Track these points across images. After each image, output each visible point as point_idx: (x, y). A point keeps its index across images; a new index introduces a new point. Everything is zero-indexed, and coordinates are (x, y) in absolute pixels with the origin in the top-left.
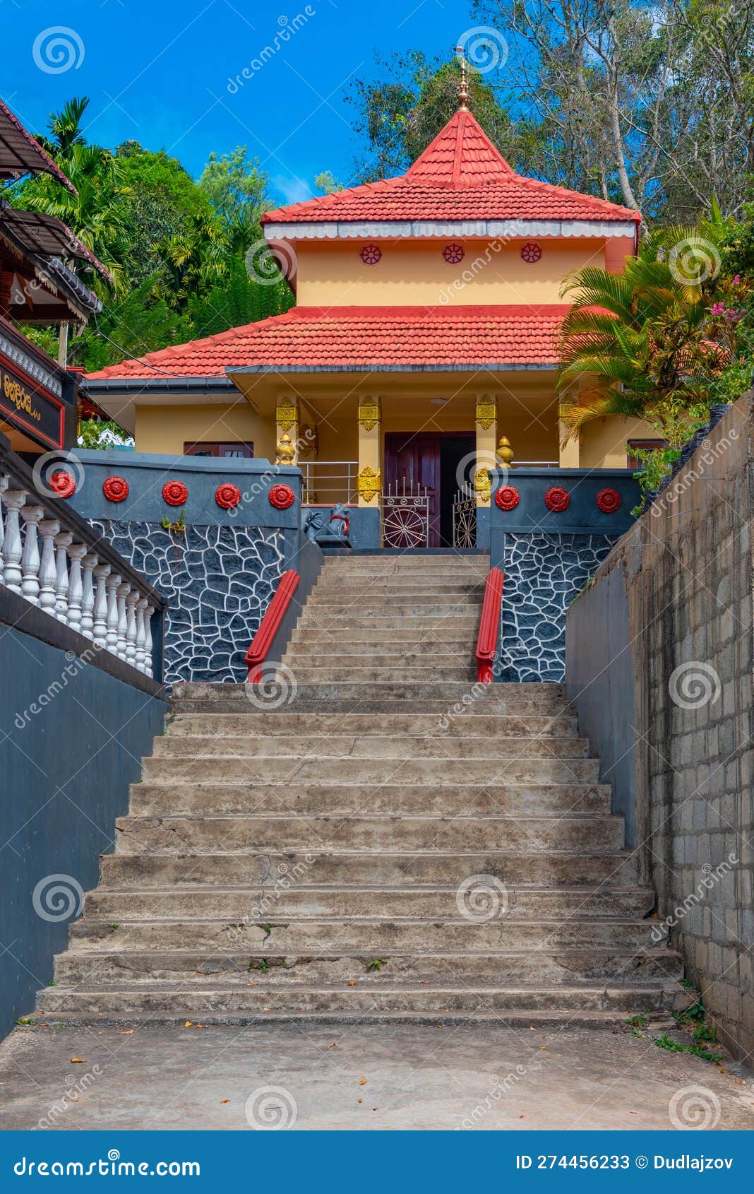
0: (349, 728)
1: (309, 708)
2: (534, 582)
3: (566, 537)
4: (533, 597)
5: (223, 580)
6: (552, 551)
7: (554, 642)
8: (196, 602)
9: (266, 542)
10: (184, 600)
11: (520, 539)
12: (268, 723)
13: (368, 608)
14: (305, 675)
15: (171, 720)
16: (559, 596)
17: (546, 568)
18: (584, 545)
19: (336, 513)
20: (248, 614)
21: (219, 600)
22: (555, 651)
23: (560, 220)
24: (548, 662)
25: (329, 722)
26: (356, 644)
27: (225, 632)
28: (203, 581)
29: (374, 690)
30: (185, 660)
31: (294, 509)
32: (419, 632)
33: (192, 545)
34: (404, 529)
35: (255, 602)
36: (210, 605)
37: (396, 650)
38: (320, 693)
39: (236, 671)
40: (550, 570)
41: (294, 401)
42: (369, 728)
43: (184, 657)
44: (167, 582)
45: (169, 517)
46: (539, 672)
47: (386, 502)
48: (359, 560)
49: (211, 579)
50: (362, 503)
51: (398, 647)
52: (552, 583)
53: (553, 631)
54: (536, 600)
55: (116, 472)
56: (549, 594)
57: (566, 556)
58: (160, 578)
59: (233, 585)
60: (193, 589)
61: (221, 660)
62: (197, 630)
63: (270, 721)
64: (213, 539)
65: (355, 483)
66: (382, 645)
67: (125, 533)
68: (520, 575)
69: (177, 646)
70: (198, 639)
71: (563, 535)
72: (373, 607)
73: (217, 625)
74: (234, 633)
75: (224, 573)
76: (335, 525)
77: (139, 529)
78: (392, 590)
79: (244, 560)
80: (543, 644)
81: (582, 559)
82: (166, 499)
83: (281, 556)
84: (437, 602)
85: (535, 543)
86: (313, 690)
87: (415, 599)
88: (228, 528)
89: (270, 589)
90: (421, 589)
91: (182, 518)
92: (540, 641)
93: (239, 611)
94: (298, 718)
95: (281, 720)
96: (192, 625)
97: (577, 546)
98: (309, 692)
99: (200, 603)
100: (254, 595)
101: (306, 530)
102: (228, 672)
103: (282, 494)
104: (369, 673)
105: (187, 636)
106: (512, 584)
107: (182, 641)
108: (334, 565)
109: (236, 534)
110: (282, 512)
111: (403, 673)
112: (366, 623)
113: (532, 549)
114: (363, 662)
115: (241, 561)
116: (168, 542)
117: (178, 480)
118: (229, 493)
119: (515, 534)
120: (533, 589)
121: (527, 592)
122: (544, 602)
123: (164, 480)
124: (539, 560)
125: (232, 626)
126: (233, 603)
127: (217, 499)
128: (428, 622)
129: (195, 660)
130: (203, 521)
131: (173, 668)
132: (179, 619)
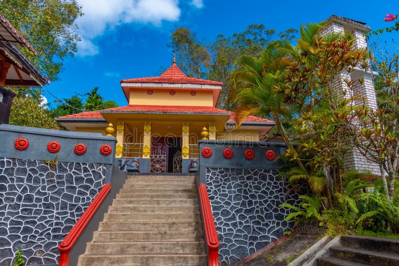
2: (219, 190)
3: (233, 170)
4: (219, 197)
5: (74, 188)
6: (226, 176)
7: (229, 218)
8: (59, 199)
9: (97, 170)
10: (52, 198)
11: (213, 170)
13: (142, 200)
16: (231, 196)
17: (224, 184)
18: (240, 173)
19: (134, 160)
20: (84, 205)
21: (70, 198)
22: (230, 223)
23: (202, 84)
24: (227, 228)
27: (72, 214)
28: (64, 189)
30: (49, 229)
31: (111, 156)
32: (167, 215)
33: (60, 171)
34: (158, 166)
35: (88, 199)
36: (65, 201)
40: (226, 184)
41: (123, 124)
43: (48, 228)
44: (45, 189)
45: (49, 158)
46: (222, 234)
47: (152, 157)
48: (141, 177)
49: (67, 188)
50: (144, 157)
51: (157, 226)
52: (227, 191)
53: (228, 213)
55: (22, 136)
56: (226, 195)
57: (233, 178)
58: (40, 187)
59: (78, 190)
60: (59, 193)
61: (68, 229)
62: (57, 213)
64: (71, 169)
65: (142, 150)
66: (148, 224)
67: (24, 165)
68: (213, 187)
69: (45, 222)
70: (57, 218)
71: (232, 169)
72: (145, 200)
73: (68, 211)
74: (77, 215)
75: (75, 185)
76: (134, 164)
77: (31, 163)
78: (154, 191)
79: (85, 178)
80: (224, 219)
81: (240, 180)
82: (49, 149)
83: (103, 177)
84: (174, 197)
85: (219, 172)
87: (164, 196)
88: (79, 164)
89: (97, 193)
90: (166, 191)
91: (56, 158)
92: (223, 218)
93: (80, 203)
96: (55, 211)
97: (238, 174)
99: (61, 199)
100: (88, 196)
101: (124, 165)
103: (106, 149)
104: (140, 246)
105: (52, 217)
106: (209, 191)
107: (48, 219)
108: (131, 179)
109: (82, 166)
110: (106, 157)
111: (160, 246)
112: (142, 210)
113: (218, 175)
115: (84, 179)
116: (47, 169)
117: (56, 141)
118: (81, 147)
119: (211, 168)
120: (219, 193)
121: (216, 195)
122: (224, 200)
123: (49, 141)
124: (221, 180)
125: (76, 211)
126: (77, 199)
127: (75, 150)
128: (171, 209)
129: (54, 229)
130: (67, 160)
131: (41, 234)
132: (47, 206)
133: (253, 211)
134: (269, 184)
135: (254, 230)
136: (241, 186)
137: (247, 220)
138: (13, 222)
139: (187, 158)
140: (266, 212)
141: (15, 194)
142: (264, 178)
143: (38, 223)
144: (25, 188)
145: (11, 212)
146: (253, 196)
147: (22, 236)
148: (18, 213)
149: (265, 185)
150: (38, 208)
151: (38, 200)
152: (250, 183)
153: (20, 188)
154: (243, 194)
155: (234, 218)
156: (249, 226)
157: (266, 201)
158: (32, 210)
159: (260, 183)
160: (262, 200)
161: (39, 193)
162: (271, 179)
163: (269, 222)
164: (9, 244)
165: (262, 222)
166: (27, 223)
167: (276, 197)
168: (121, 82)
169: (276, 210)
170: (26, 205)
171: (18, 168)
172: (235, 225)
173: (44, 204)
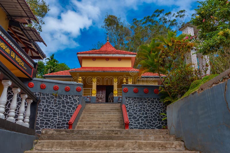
0: (102, 146)
1: (87, 138)
2: (132, 107)
3: (138, 98)
5: (66, 106)
6: (135, 101)
7: (136, 120)
8: (59, 111)
9: (75, 99)
10: (56, 111)
11: (128, 98)
12: (72, 144)
14: (82, 127)
15: (36, 143)
16: (137, 110)
18: (142, 100)
19: (88, 97)
20: (70, 114)
22: (136, 122)
23: (125, 54)
24: (135, 125)
25: (95, 144)
26: (94, 120)
27: (65, 118)
29: (108, 132)
30: (55, 124)
31: (81, 92)
32: (107, 118)
33: (59, 99)
34: (100, 100)
36: (62, 112)
37: (103, 122)
38: (90, 132)
39: (67, 126)
40: (135, 105)
42: (110, 146)
44: (53, 107)
45: (54, 93)
46: (133, 127)
47: (97, 96)
48: (93, 104)
49: (62, 106)
50: (93, 96)
51: (103, 121)
52: (135, 108)
53: (136, 118)
54: (132, 111)
55: (43, 83)
56: (135, 110)
57: (138, 102)
58: (51, 106)
59: (67, 107)
60: (59, 108)
61: (64, 124)
62: (59, 117)
63: (73, 143)
64: (64, 98)
65: (92, 92)
66: (100, 120)
67: (44, 96)
68: (129, 106)
70: (59, 119)
72: (97, 113)
73: (63, 116)
74: (67, 118)
76: (88, 99)
77: (47, 95)
78: (100, 110)
79: (70, 102)
81: (141, 103)
82: (54, 89)
83: (78, 102)
84: (110, 112)
85: (132, 99)
86: (88, 132)
87: (105, 111)
88: (67, 95)
89: (75, 109)
90: (106, 110)
91: (57, 93)
92: (133, 120)
93: (68, 113)
94: (84, 142)
95: (77, 143)
96: (57, 116)
97: (140, 100)
98: (87, 132)
100: (72, 110)
102: (65, 127)
103: (79, 89)
104: (97, 127)
105: (56, 119)
106: (127, 108)
108: (88, 105)
109: (68, 97)
110: (79, 92)
111: (105, 127)
112: (96, 116)
113: (131, 101)
114: (96, 124)
116: (54, 98)
117: (57, 85)
118: (68, 88)
121: (130, 110)
122: (134, 112)
123: (54, 85)
124: (133, 103)
125: (66, 116)
126: (67, 111)
127: (65, 89)
128: (109, 116)
129: (57, 124)
130: (62, 94)
131: (52, 126)
132: (55, 114)
133: (148, 117)
134: (155, 105)
135: (148, 126)
136: (142, 106)
137: (145, 121)
138: (41, 120)
139: (116, 96)
140: (153, 118)
141: (41, 108)
142: (153, 102)
143: (51, 121)
144: (45, 106)
145: (40, 116)
146: (148, 110)
147: (45, 126)
148: (43, 116)
149: (153, 105)
150: (51, 114)
151: (51, 111)
152: (146, 104)
153: (43, 106)
154: (143, 109)
155: (138, 120)
156: (146, 124)
157: (154, 113)
158: (48, 115)
159: (151, 104)
160: (152, 112)
161: (51, 108)
162: (157, 102)
163: (155, 122)
164: (40, 129)
165: (152, 122)
166: (46, 120)
167: (159, 111)
168: (77, 54)
169: (158, 117)
170: (46, 113)
171: (42, 97)
172: (139, 123)
173: (53, 113)
